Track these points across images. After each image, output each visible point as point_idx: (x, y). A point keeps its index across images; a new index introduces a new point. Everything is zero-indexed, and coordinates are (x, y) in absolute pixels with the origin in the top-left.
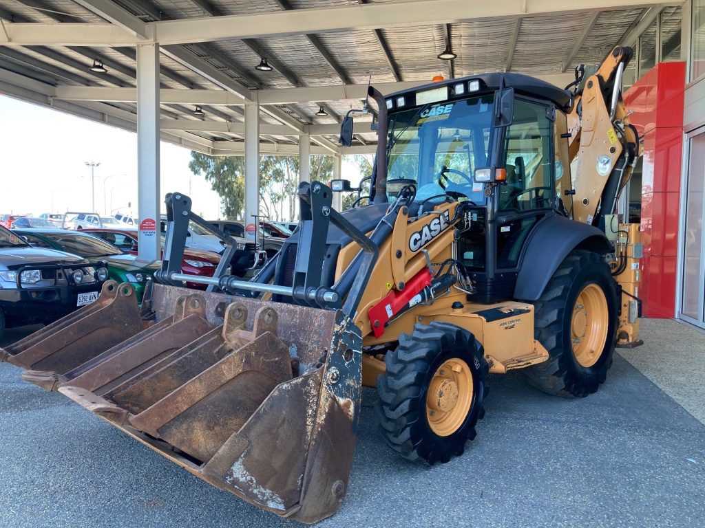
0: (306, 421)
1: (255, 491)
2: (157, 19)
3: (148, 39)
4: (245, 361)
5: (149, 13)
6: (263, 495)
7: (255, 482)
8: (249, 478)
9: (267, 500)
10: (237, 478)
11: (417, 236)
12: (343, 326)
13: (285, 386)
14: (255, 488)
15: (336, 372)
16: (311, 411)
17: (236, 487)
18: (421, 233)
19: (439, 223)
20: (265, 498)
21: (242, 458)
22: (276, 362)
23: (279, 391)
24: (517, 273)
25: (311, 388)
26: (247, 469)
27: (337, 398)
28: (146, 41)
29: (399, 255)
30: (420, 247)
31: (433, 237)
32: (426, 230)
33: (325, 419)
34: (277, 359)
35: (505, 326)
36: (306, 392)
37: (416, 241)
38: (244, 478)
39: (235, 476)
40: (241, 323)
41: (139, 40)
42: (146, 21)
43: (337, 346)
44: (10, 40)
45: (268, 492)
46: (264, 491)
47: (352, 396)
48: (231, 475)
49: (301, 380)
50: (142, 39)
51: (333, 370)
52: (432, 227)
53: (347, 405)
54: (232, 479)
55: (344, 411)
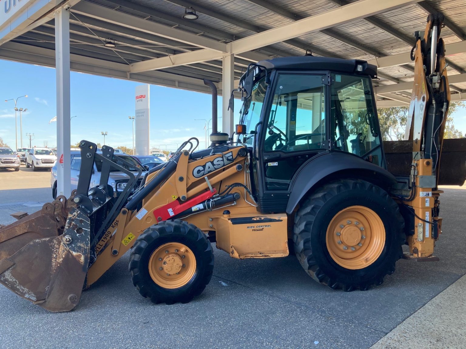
0: (51, 260)
1: (18, 287)
2: (231, 40)
3: (227, 53)
4: (29, 227)
5: (225, 38)
6: (23, 290)
7: (18, 283)
8: (14, 280)
9: (25, 293)
10: (7, 279)
11: (201, 168)
12: (75, 215)
13: (37, 241)
14: (18, 286)
15: (69, 238)
16: (55, 255)
17: (6, 282)
18: (204, 166)
19: (223, 160)
20: (24, 292)
21: (10, 270)
22: (48, 229)
23: (34, 242)
24: (289, 194)
25: (55, 244)
26: (13, 275)
27: (71, 252)
28: (227, 54)
29: (181, 179)
30: (204, 175)
31: (216, 169)
32: (209, 164)
33: (62, 261)
34: (48, 228)
35: (253, 228)
36: (51, 246)
37: (199, 171)
38: (11, 280)
39: (6, 277)
40: (58, 210)
41: (223, 54)
42: (226, 43)
43: (70, 225)
44: (173, 64)
45: (26, 290)
46: (24, 289)
47: (82, 251)
48: (4, 276)
49: (48, 239)
50: (225, 53)
51: (67, 237)
52: (215, 162)
53: (79, 256)
54: (4, 278)
55: (77, 259)
